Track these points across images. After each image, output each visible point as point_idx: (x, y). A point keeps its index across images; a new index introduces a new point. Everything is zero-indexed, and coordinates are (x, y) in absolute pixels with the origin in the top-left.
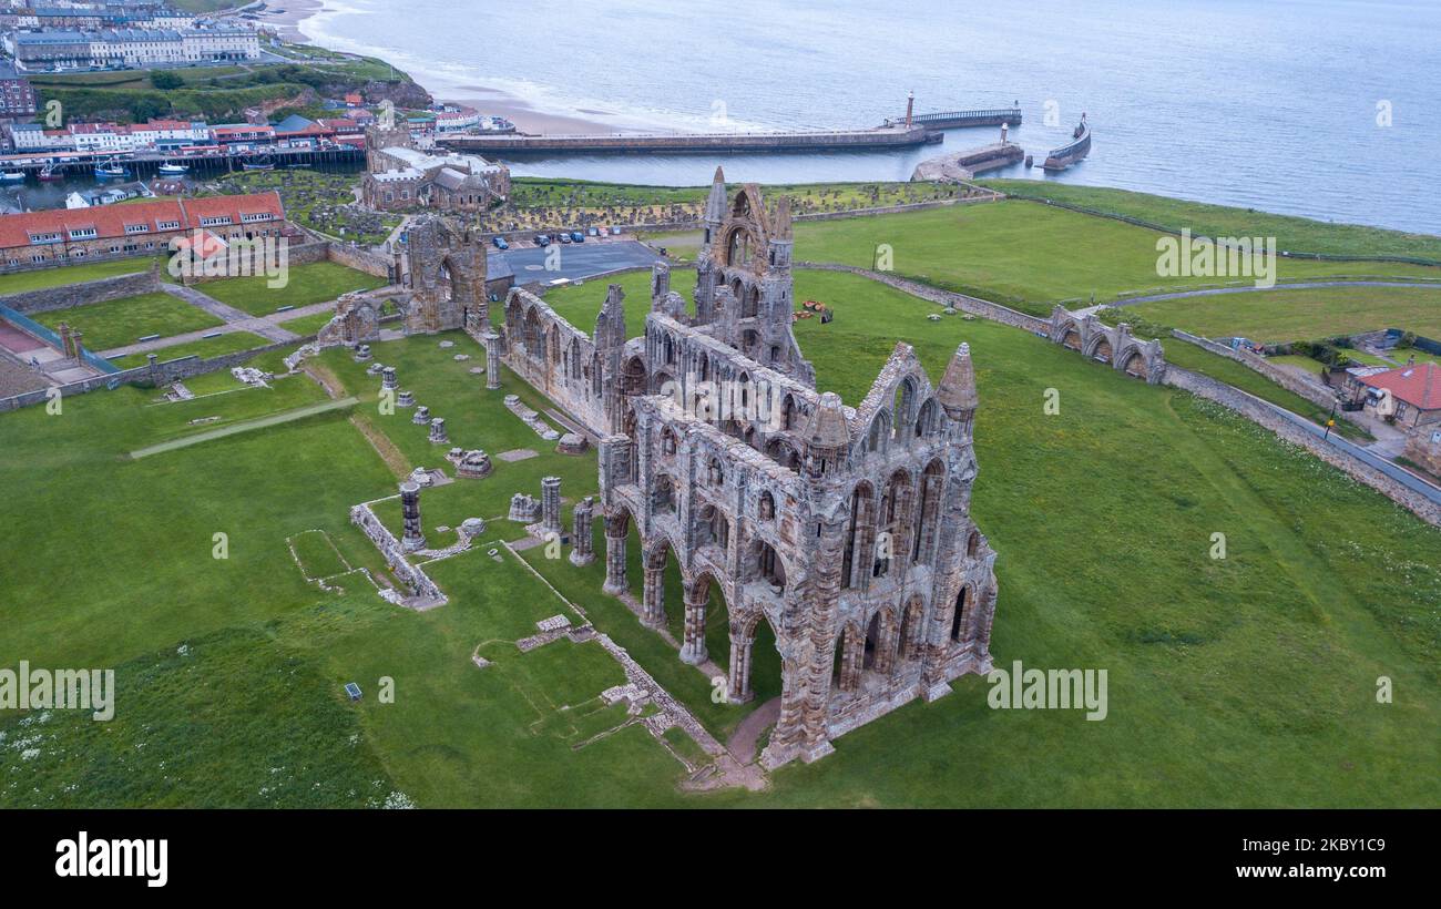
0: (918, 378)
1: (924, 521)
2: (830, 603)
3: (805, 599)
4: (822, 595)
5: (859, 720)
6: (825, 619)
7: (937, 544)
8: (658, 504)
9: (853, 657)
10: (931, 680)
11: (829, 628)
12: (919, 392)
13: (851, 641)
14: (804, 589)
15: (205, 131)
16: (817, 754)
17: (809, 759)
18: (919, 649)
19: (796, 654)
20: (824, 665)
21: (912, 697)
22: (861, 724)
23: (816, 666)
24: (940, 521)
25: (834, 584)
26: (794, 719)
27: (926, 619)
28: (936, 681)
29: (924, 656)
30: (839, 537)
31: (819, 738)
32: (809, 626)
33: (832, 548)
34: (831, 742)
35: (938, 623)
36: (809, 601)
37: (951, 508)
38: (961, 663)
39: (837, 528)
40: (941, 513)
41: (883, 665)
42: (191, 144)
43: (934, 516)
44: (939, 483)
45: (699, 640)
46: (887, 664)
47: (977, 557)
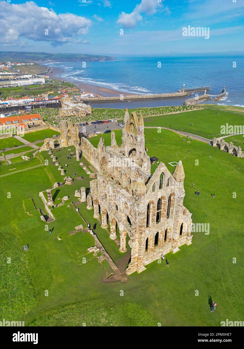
0: (166, 172)
1: (170, 208)
2: (142, 233)
3: (135, 232)
4: (140, 231)
5: (154, 259)
6: (141, 237)
7: (174, 213)
8: (103, 199)
9: (151, 244)
10: (174, 247)
11: (142, 239)
12: (167, 175)
13: (150, 240)
14: (135, 230)
15: (34, 99)
16: (141, 270)
17: (139, 272)
18: (170, 240)
19: (134, 246)
20: (142, 248)
21: (169, 252)
22: (154, 260)
23: (140, 249)
24: (175, 208)
25: (143, 228)
26: (135, 261)
27: (172, 232)
28: (175, 248)
29: (172, 241)
30: (144, 216)
31: (141, 266)
32: (137, 238)
33: (142, 219)
34: (145, 266)
35: (175, 234)
36: (137, 232)
37: (178, 205)
38: (183, 242)
39: (143, 214)
40: (175, 206)
41: (160, 245)
42: (31, 102)
43: (173, 207)
44: (174, 198)
45: (114, 234)
46: (161, 244)
47: (186, 215)
